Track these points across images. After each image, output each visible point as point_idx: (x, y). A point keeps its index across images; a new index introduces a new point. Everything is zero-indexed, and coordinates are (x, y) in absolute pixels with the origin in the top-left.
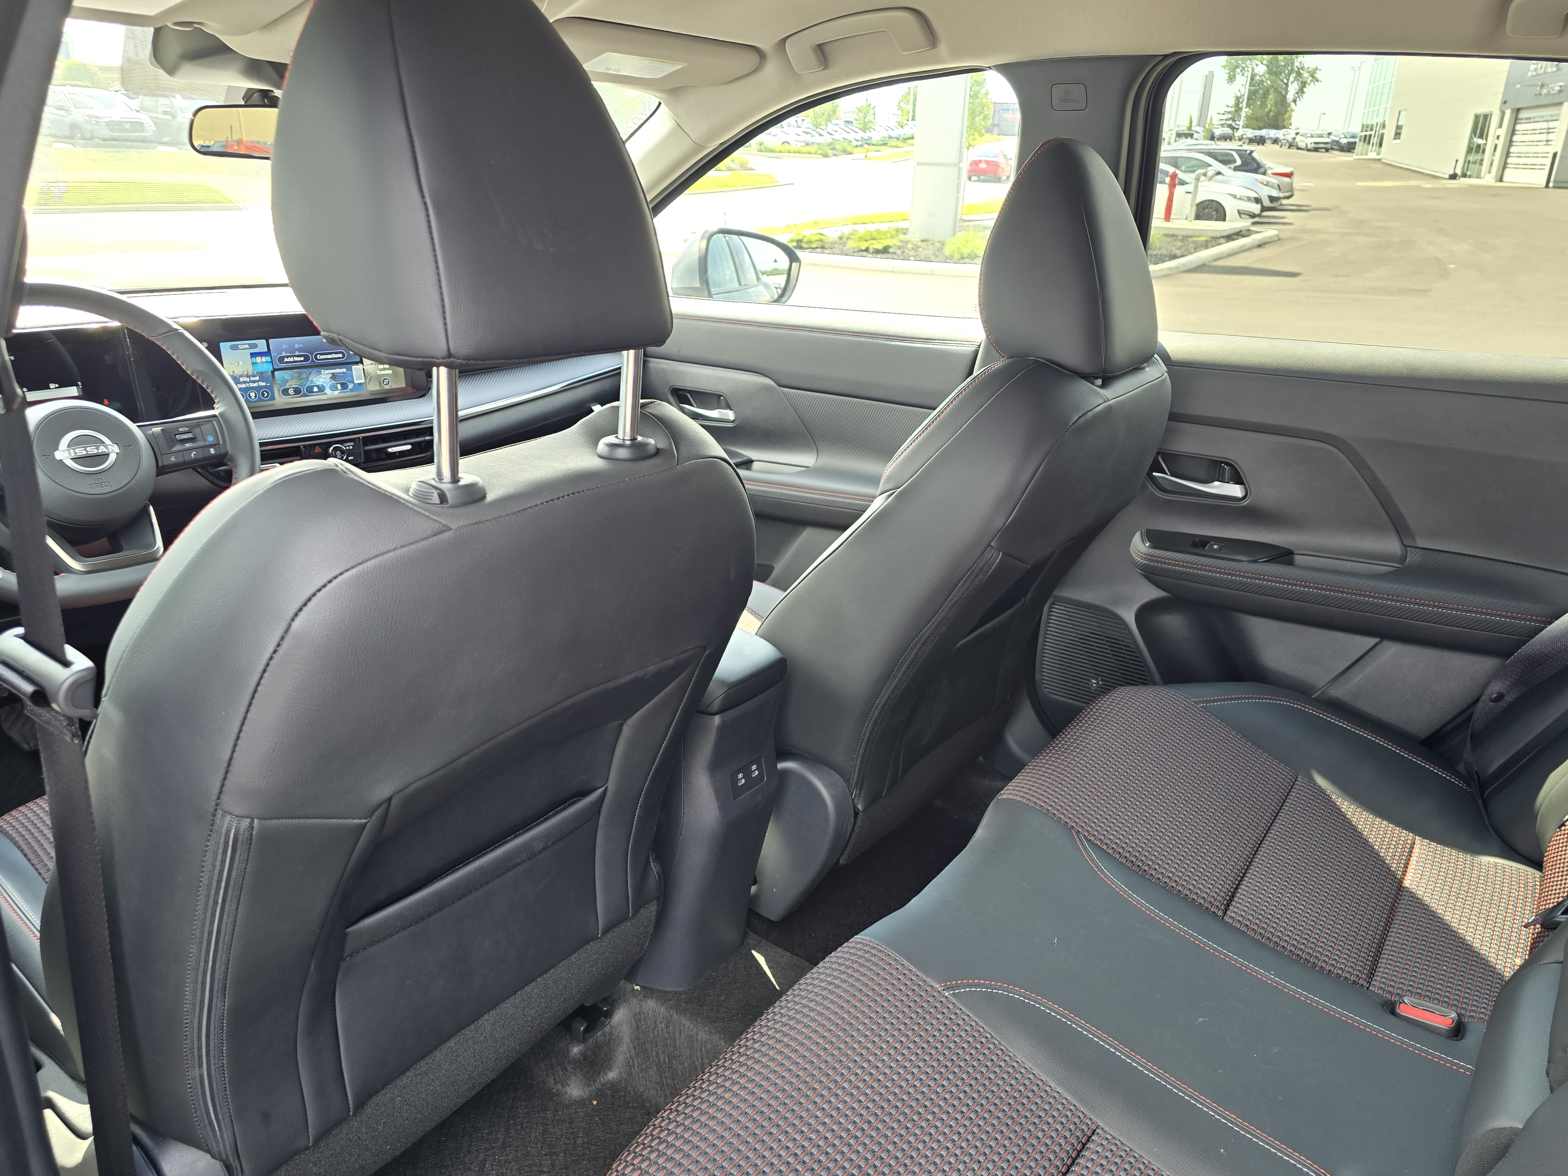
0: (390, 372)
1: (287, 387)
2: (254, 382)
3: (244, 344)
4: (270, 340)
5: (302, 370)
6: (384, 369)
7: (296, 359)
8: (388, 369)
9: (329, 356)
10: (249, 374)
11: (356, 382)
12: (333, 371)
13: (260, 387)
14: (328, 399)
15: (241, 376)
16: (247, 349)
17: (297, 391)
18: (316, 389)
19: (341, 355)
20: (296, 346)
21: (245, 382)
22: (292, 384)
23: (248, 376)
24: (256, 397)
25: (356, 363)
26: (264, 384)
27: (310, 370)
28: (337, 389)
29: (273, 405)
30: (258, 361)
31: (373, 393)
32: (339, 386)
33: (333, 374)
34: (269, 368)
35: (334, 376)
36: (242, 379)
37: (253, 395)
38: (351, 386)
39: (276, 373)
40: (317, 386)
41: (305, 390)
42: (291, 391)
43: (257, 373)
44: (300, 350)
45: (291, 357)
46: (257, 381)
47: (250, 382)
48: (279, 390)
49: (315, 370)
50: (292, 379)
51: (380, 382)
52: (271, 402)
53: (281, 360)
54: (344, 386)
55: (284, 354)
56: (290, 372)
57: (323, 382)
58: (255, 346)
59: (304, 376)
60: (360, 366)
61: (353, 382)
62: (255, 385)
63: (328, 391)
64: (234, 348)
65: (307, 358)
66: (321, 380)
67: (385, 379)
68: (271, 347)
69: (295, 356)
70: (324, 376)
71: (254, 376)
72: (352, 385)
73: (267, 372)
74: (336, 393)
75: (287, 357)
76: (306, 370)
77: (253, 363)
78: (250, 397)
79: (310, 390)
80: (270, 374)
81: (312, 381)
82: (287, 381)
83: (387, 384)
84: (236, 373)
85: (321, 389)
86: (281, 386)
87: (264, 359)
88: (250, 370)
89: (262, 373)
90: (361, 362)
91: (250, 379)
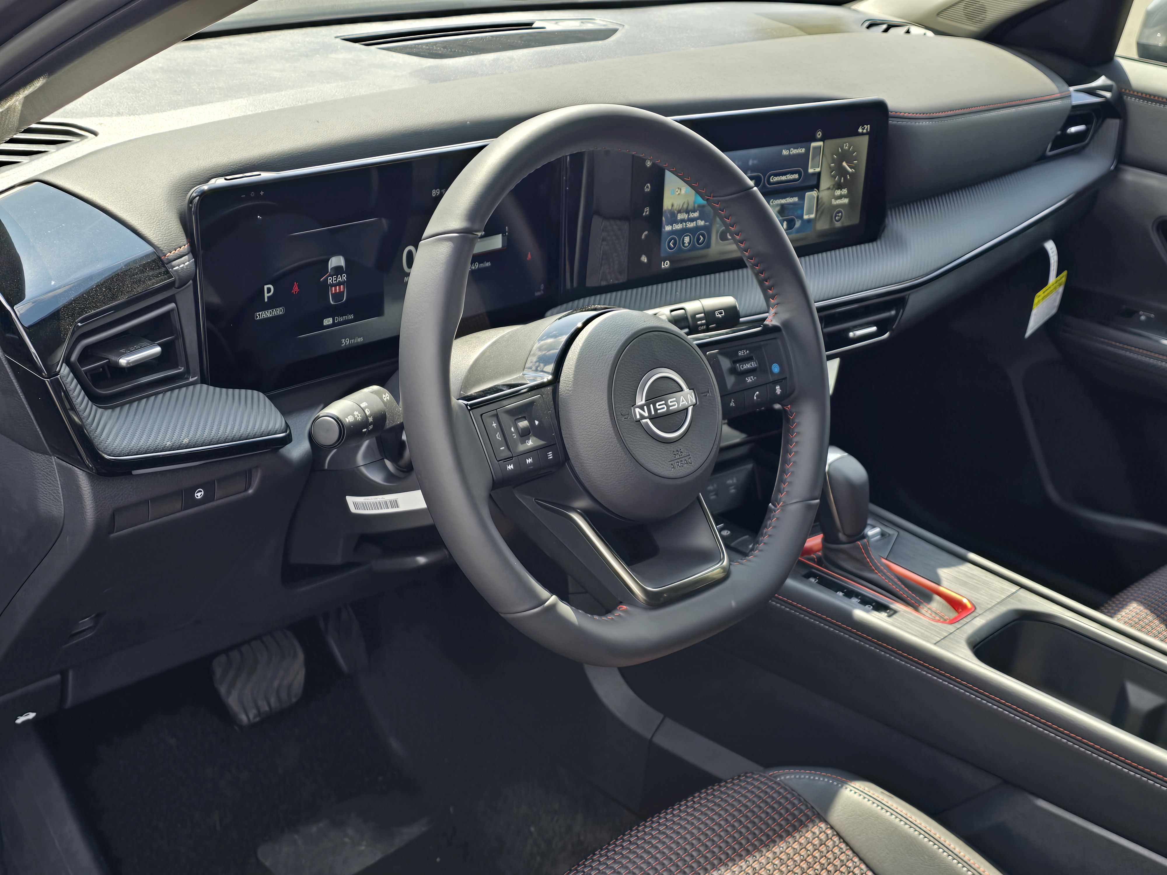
0: (847, 201)
2: (691, 220)
6: (840, 197)
8: (845, 196)
9: (784, 178)
10: (689, 208)
11: (805, 217)
12: (783, 201)
13: (697, 228)
15: (680, 212)
19: (796, 176)
20: (751, 163)
23: (687, 212)
24: (689, 243)
25: (811, 188)
26: (702, 223)
29: (706, 256)
33: (782, 206)
35: (782, 209)
36: (680, 217)
37: (687, 240)
38: (798, 224)
43: (699, 206)
46: (695, 219)
47: (688, 220)
48: (717, 232)
51: (832, 217)
52: (706, 251)
54: (791, 224)
60: (814, 193)
61: (801, 217)
62: (691, 225)
65: (758, 181)
71: (694, 211)
72: (800, 221)
78: (684, 244)
83: (839, 220)
84: (675, 206)
90: (817, 186)
91: (689, 215)
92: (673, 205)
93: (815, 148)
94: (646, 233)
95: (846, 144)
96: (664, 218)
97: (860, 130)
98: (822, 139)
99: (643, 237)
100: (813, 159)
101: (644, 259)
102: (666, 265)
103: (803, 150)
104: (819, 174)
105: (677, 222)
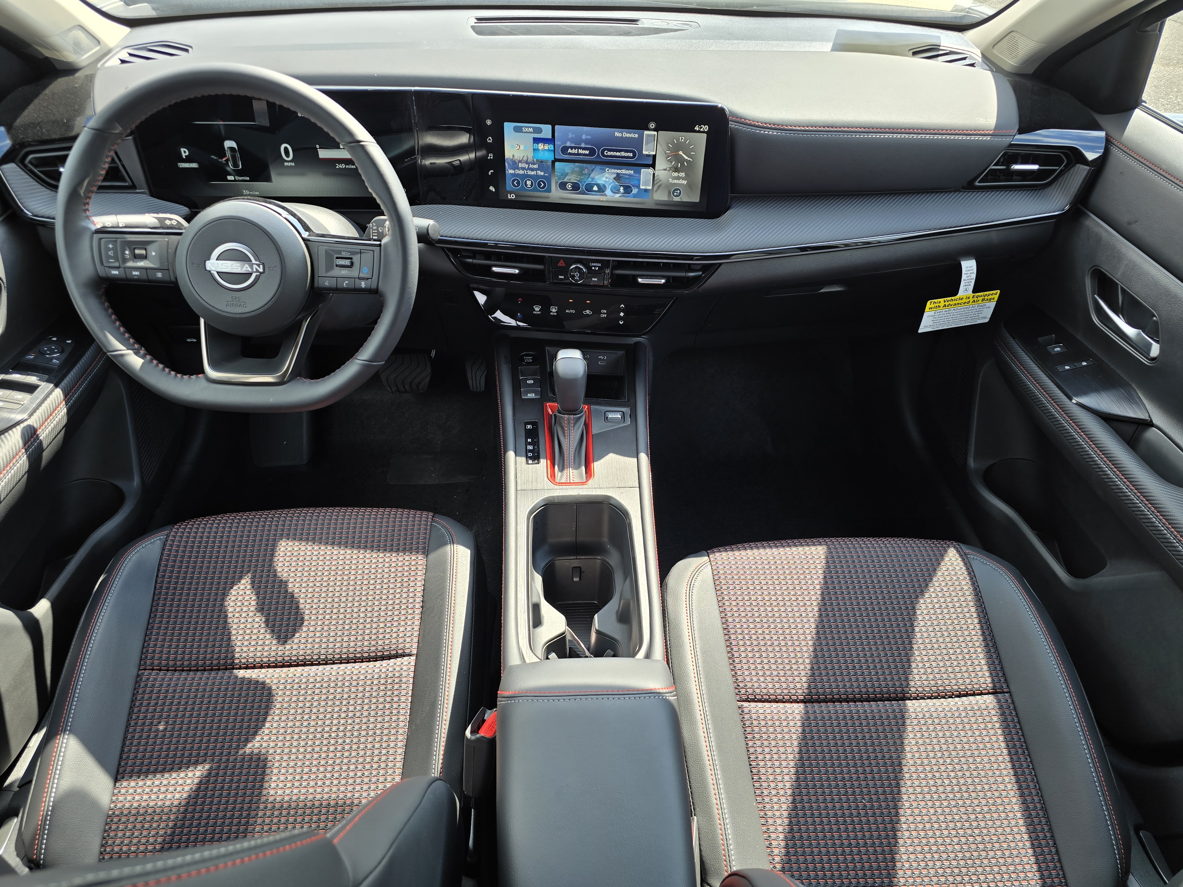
0: (685, 182)
1: (565, 180)
2: (532, 170)
3: (529, 127)
4: (556, 127)
5: (585, 165)
6: (678, 178)
7: (581, 151)
8: (683, 179)
9: (618, 154)
10: (529, 160)
11: (642, 187)
12: (619, 171)
13: (538, 176)
14: (606, 201)
16: (530, 132)
17: (576, 187)
18: (595, 188)
19: (631, 155)
20: (584, 137)
21: (523, 169)
22: (572, 178)
23: (527, 163)
24: (532, 185)
25: (647, 166)
26: (542, 173)
27: (594, 166)
28: (619, 190)
29: (548, 198)
30: (540, 148)
31: (659, 203)
32: (622, 188)
33: (618, 174)
34: (550, 157)
35: (618, 177)
36: (520, 165)
37: (529, 183)
38: (635, 191)
39: (557, 164)
40: (598, 185)
41: (583, 187)
42: (569, 186)
43: (537, 160)
44: (587, 142)
45: (575, 148)
46: (536, 170)
47: (529, 169)
48: (556, 182)
49: (598, 167)
50: (573, 173)
51: (669, 193)
52: (546, 194)
53: (565, 150)
54: (628, 190)
55: (568, 144)
56: (571, 165)
57: (605, 181)
58: (540, 131)
59: (586, 171)
60: (651, 170)
61: (638, 187)
62: (533, 173)
63: (608, 192)
64: (517, 130)
65: (592, 152)
66: (604, 179)
67: (677, 189)
68: (556, 134)
69: (581, 148)
70: (607, 175)
71: (534, 164)
72: (637, 190)
73: (546, 161)
74: (617, 195)
75: (572, 148)
76: (588, 166)
77: (534, 150)
78: (526, 185)
79: (589, 189)
80: (550, 163)
81: (593, 179)
82: (567, 174)
83: (677, 196)
84: (516, 157)
85: (602, 189)
86: (559, 179)
87: (547, 147)
88: (530, 155)
89: (542, 162)
90: (653, 166)
91: (529, 166)
92: (513, 156)
93: (648, 135)
94: (492, 171)
95: (682, 137)
96: (506, 164)
97: (697, 128)
98: (654, 130)
99: (490, 174)
100: (646, 144)
101: (492, 189)
102: (512, 197)
103: (637, 136)
104: (654, 157)
105: (518, 168)
